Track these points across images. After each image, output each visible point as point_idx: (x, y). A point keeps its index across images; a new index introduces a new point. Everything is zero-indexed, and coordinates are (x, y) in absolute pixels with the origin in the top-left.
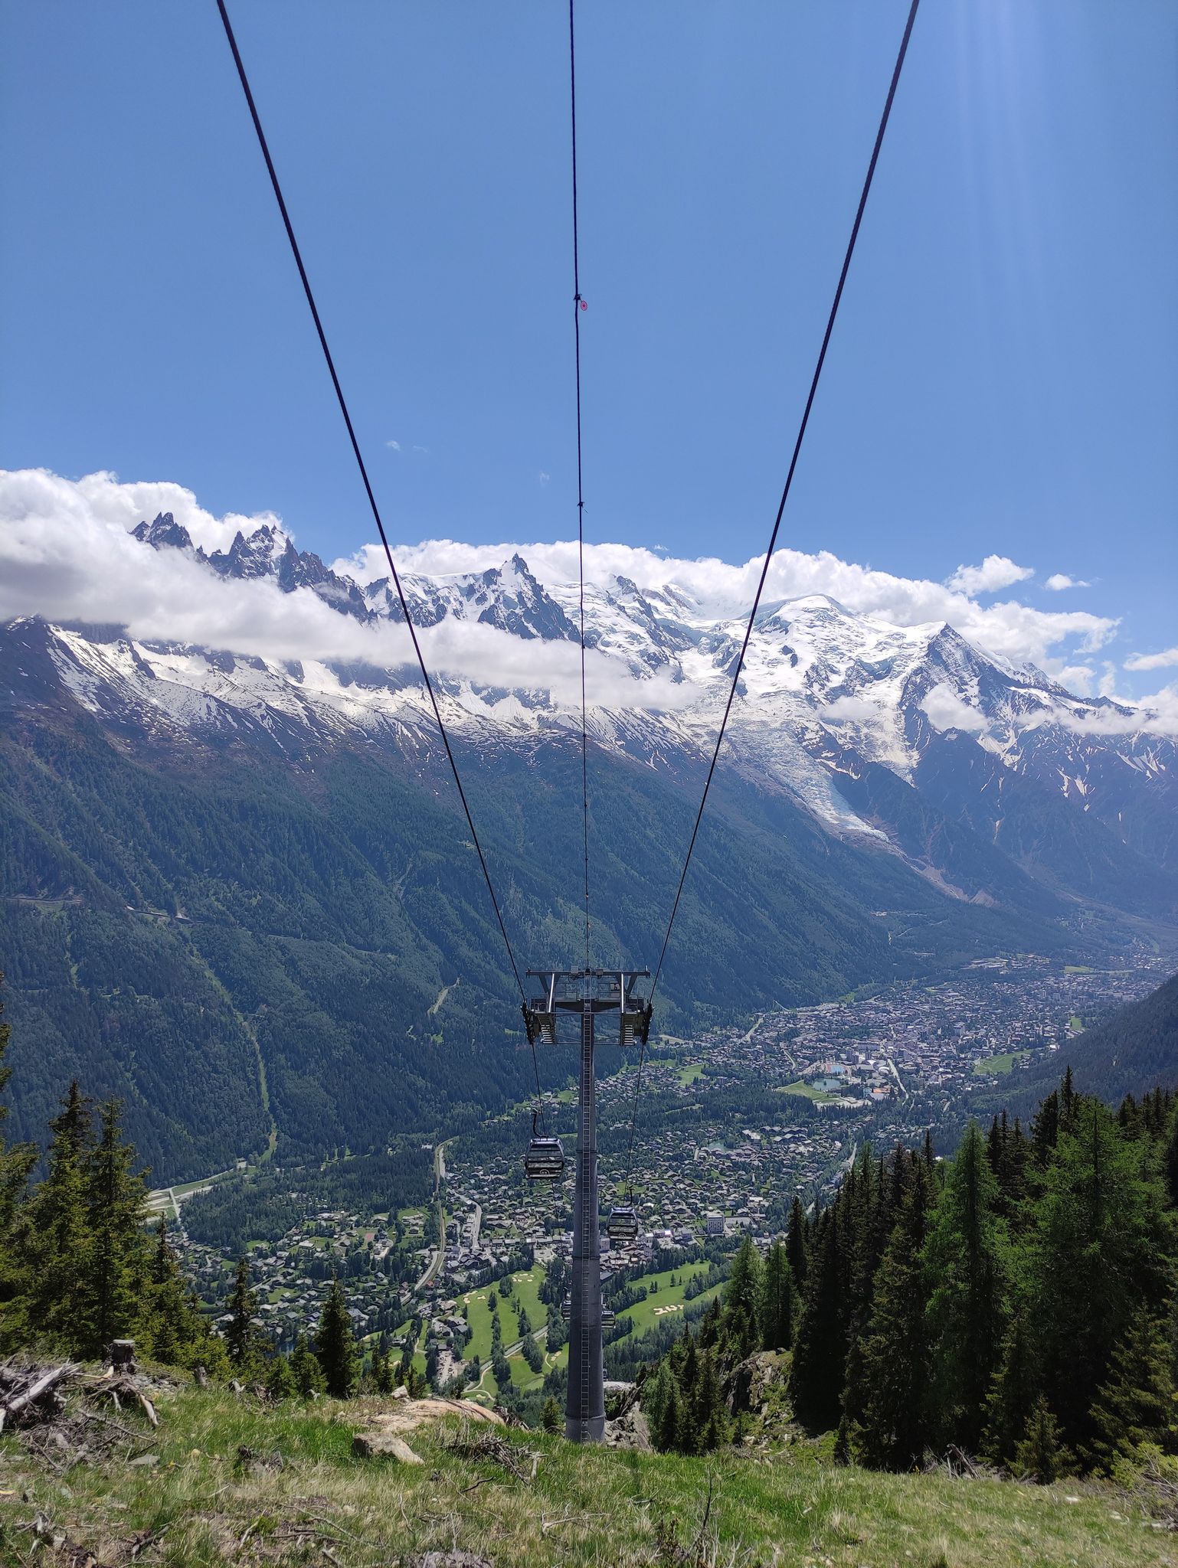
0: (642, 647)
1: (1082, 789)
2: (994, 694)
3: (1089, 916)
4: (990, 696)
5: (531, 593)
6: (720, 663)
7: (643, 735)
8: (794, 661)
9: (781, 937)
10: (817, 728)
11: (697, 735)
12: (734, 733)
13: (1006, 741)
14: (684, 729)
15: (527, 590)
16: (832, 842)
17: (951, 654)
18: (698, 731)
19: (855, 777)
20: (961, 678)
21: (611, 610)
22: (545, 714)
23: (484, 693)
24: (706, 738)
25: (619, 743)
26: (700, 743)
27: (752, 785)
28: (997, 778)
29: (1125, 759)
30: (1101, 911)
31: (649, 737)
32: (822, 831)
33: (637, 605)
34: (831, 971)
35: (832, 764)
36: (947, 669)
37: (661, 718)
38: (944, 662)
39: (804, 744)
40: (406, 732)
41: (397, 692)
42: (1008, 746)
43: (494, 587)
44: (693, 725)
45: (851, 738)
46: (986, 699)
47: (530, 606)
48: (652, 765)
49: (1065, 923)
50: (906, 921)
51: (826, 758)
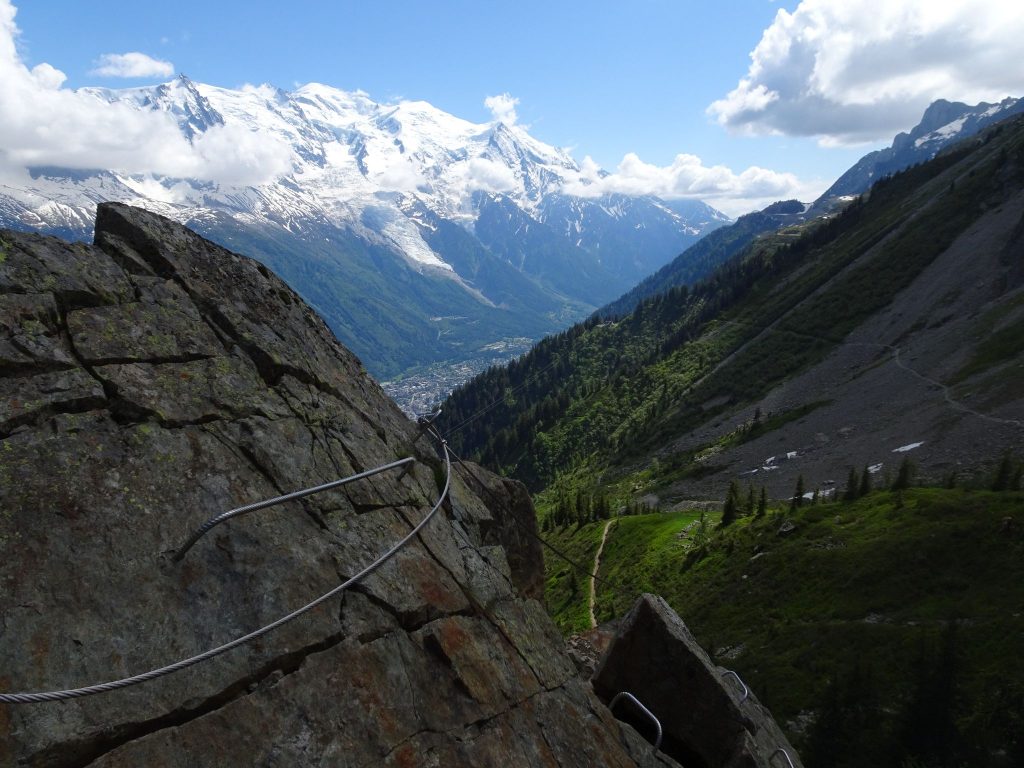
0: (293, 141)
1: (578, 229)
2: (530, 169)
3: (568, 309)
4: (527, 171)
5: (195, 104)
6: (353, 152)
7: (283, 207)
8: (402, 150)
9: (358, 343)
10: (412, 196)
11: (327, 205)
12: (353, 202)
13: (536, 200)
14: (318, 201)
15: (192, 101)
16: (413, 274)
17: (504, 143)
18: (328, 201)
19: (434, 229)
20: (510, 159)
21: (270, 114)
22: (209, 194)
23: (163, 179)
24: (333, 207)
25: (264, 213)
26: (327, 210)
27: (362, 239)
28: (524, 226)
29: (604, 209)
30: (576, 306)
31: (288, 208)
32: (408, 268)
33: (292, 109)
34: (391, 361)
35: (420, 221)
36: (501, 153)
37: (300, 194)
38: (499, 149)
39: (402, 208)
40: (75, 215)
41: (80, 182)
42: (537, 203)
43: (166, 98)
44: (325, 198)
45: (438, 202)
46: (525, 173)
47: (194, 113)
48: (288, 228)
49: (552, 316)
50: (453, 323)
51: (417, 217)
